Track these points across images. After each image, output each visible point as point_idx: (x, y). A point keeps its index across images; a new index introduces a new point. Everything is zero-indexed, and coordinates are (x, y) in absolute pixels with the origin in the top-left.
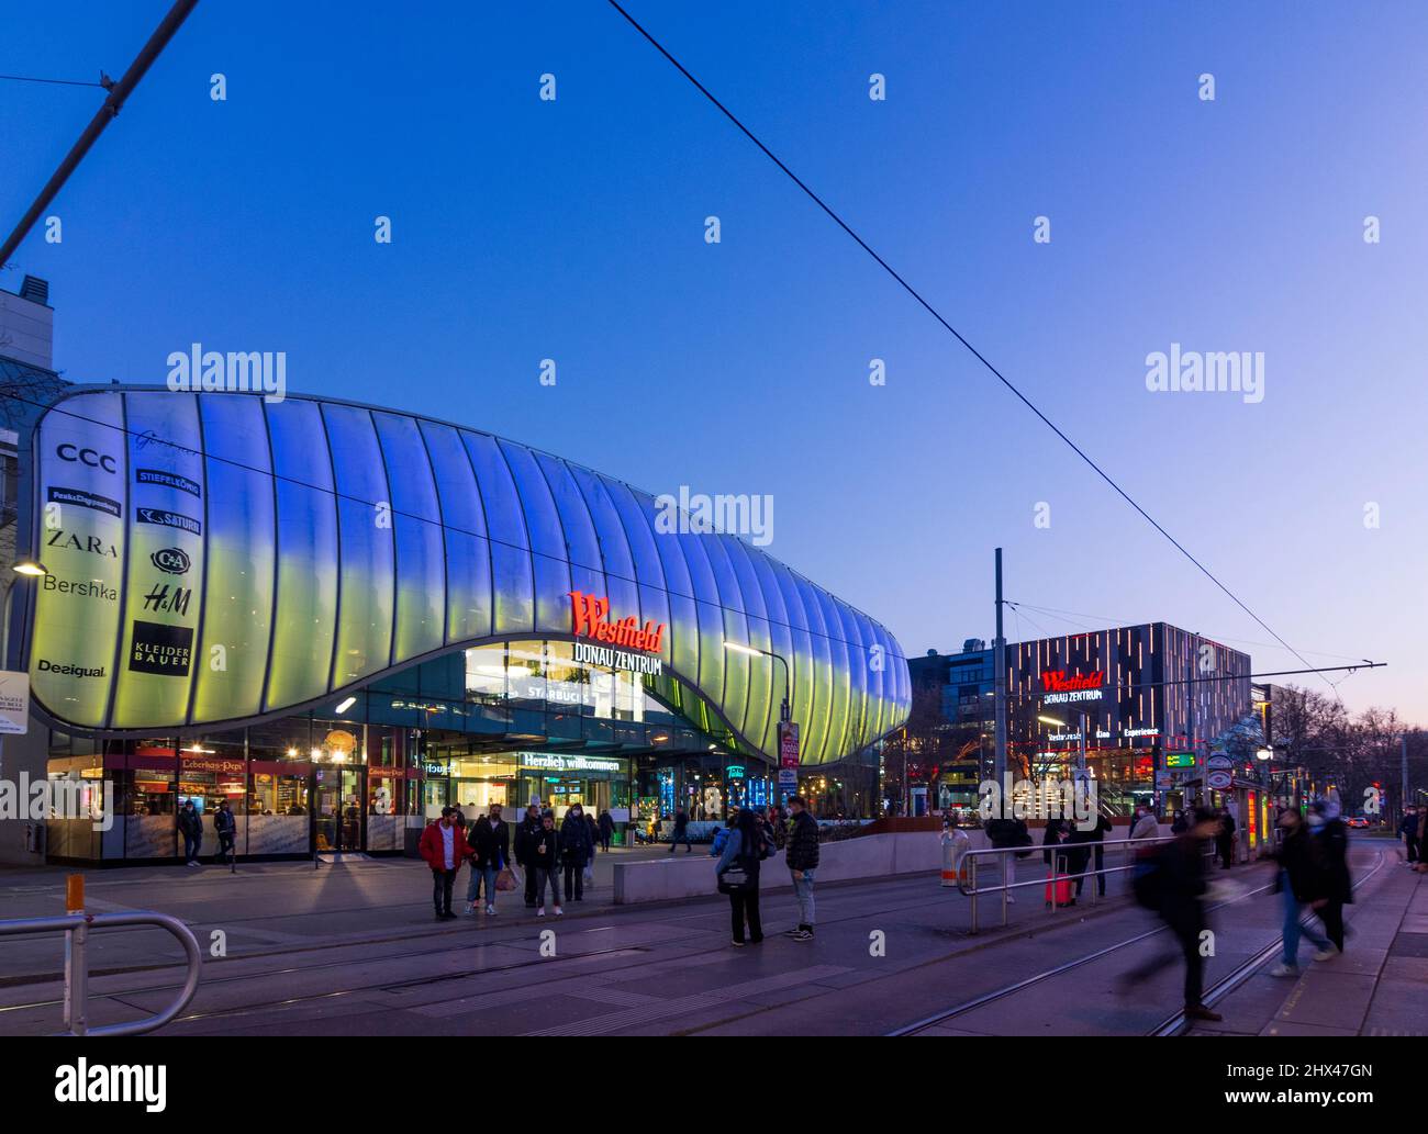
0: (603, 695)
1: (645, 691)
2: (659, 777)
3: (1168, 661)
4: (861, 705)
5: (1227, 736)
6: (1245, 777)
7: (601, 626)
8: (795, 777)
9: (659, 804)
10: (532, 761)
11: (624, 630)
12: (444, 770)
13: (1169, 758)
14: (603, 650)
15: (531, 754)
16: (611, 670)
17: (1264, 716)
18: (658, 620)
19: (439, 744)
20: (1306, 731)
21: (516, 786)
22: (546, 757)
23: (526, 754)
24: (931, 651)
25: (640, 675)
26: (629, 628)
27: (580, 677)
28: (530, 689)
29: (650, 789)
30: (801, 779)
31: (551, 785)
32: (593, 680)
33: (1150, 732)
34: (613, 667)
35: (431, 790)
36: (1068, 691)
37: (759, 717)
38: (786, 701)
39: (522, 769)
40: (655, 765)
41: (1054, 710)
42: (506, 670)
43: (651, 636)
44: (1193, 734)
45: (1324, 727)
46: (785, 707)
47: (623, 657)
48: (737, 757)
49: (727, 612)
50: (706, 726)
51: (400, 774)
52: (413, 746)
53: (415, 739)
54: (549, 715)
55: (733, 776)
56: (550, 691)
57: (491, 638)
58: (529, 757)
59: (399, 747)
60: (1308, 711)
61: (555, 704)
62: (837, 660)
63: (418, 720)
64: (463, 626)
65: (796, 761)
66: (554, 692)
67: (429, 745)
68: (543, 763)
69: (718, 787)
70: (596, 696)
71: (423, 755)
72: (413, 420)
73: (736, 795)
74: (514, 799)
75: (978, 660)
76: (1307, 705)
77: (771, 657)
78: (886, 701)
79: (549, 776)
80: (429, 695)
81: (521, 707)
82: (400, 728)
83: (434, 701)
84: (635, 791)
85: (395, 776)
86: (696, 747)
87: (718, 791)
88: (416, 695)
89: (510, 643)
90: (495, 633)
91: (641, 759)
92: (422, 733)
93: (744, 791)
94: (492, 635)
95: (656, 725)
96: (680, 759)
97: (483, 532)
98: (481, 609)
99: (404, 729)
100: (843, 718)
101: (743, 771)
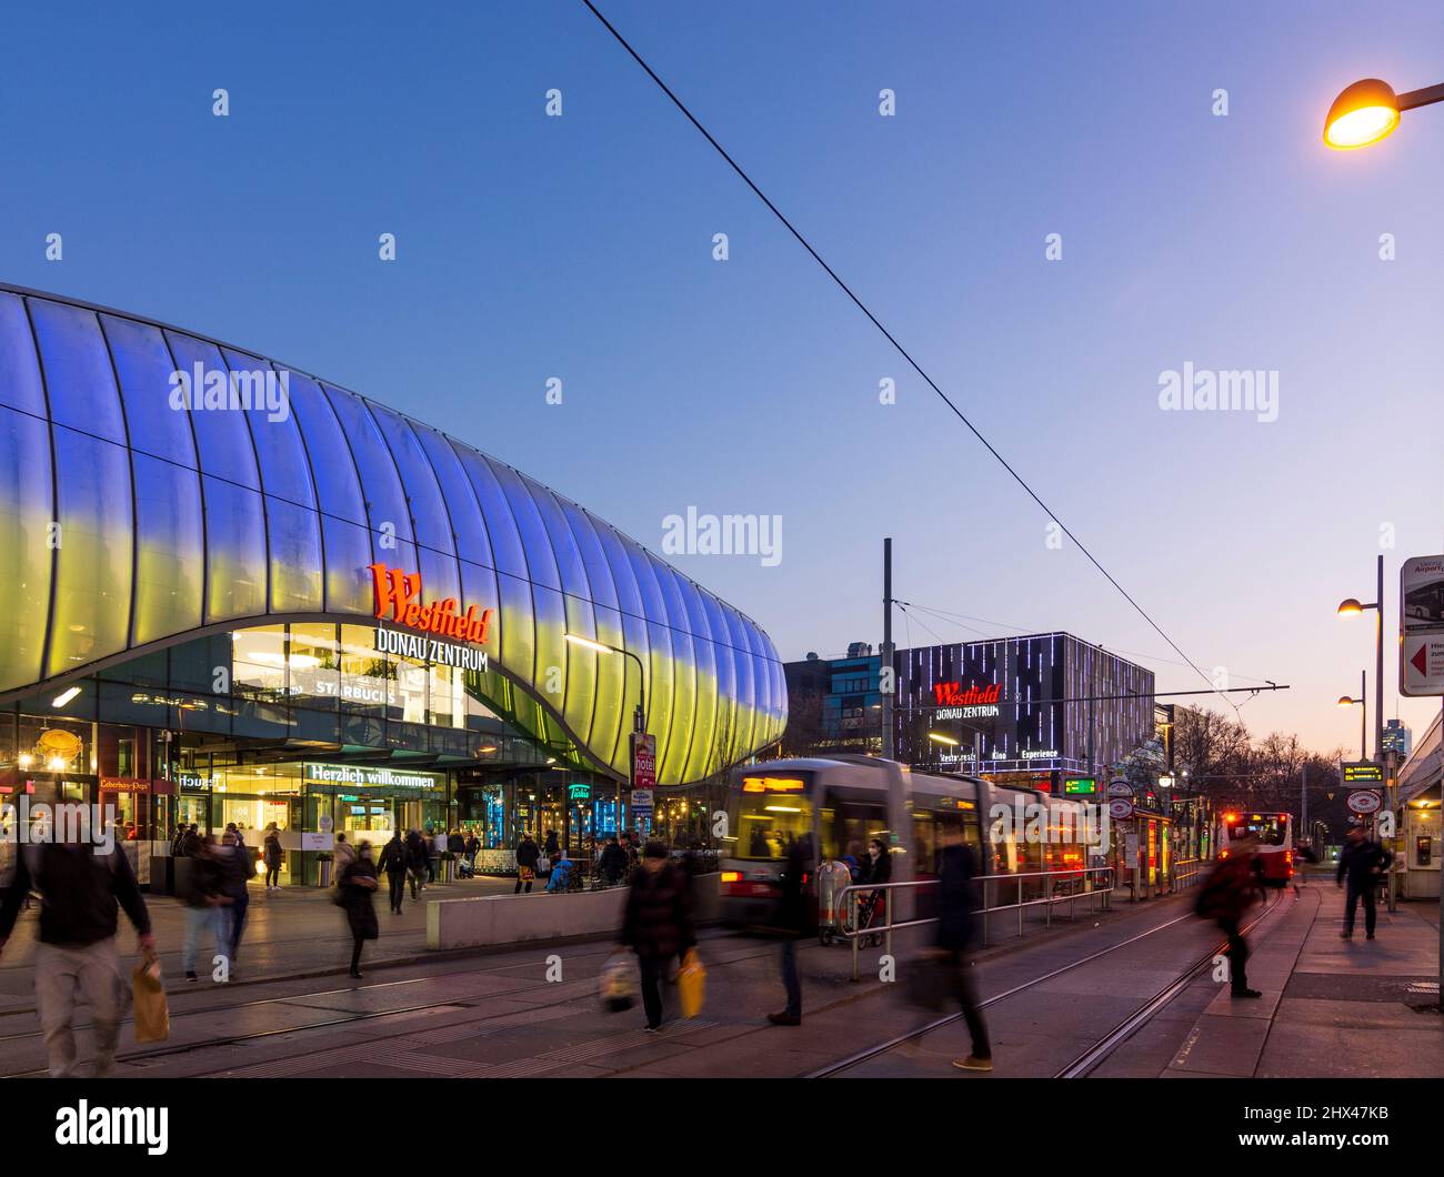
0: (413, 694)
1: (467, 692)
2: (485, 797)
3: (1069, 676)
4: (729, 714)
5: (1128, 760)
6: (1146, 806)
7: (410, 609)
8: (651, 798)
9: (485, 829)
10: (321, 774)
11: (441, 615)
12: (204, 783)
13: (1068, 784)
14: (413, 638)
15: (321, 766)
16: (423, 664)
17: (1166, 740)
18: (481, 602)
19: (197, 751)
20: (1208, 757)
21: (301, 806)
22: (340, 769)
23: (314, 765)
24: (810, 655)
25: (462, 670)
26: (446, 612)
27: (384, 670)
28: (319, 684)
29: (474, 812)
30: (658, 802)
31: (346, 805)
32: (401, 675)
33: (1048, 754)
34: (427, 660)
35: (186, 809)
36: (963, 706)
37: (608, 727)
38: (640, 708)
39: (309, 785)
40: (479, 781)
41: (946, 727)
42: (287, 659)
43: (475, 624)
44: (1093, 758)
45: (1226, 753)
46: (640, 716)
47: (440, 648)
48: (581, 774)
49: (570, 600)
50: (542, 735)
51: (144, 787)
52: (160, 752)
53: (164, 743)
54: (343, 718)
55: (576, 796)
56: (346, 688)
57: (267, 617)
58: (318, 769)
59: (142, 753)
60: (1211, 735)
61: (351, 704)
62: (701, 661)
63: (168, 717)
64: (229, 601)
65: (653, 779)
66: (350, 689)
67: (184, 751)
68: (336, 776)
69: (558, 809)
70: (406, 694)
71: (175, 764)
72: (158, 331)
73: (580, 819)
74: (298, 821)
75: (864, 668)
76: (1210, 729)
77: (622, 654)
78: (759, 712)
79: (343, 793)
80: (184, 687)
81: (306, 706)
82: (143, 729)
83: (190, 694)
84: (455, 813)
85: (137, 790)
86: (532, 760)
87: (557, 814)
88: (165, 686)
89: (292, 625)
90: (271, 612)
91: (462, 774)
92: (173, 736)
93: (590, 814)
94: (268, 613)
95: (482, 733)
96: (511, 775)
97: (253, 482)
98: (253, 581)
99: (149, 730)
100: (708, 729)
101: (588, 790)
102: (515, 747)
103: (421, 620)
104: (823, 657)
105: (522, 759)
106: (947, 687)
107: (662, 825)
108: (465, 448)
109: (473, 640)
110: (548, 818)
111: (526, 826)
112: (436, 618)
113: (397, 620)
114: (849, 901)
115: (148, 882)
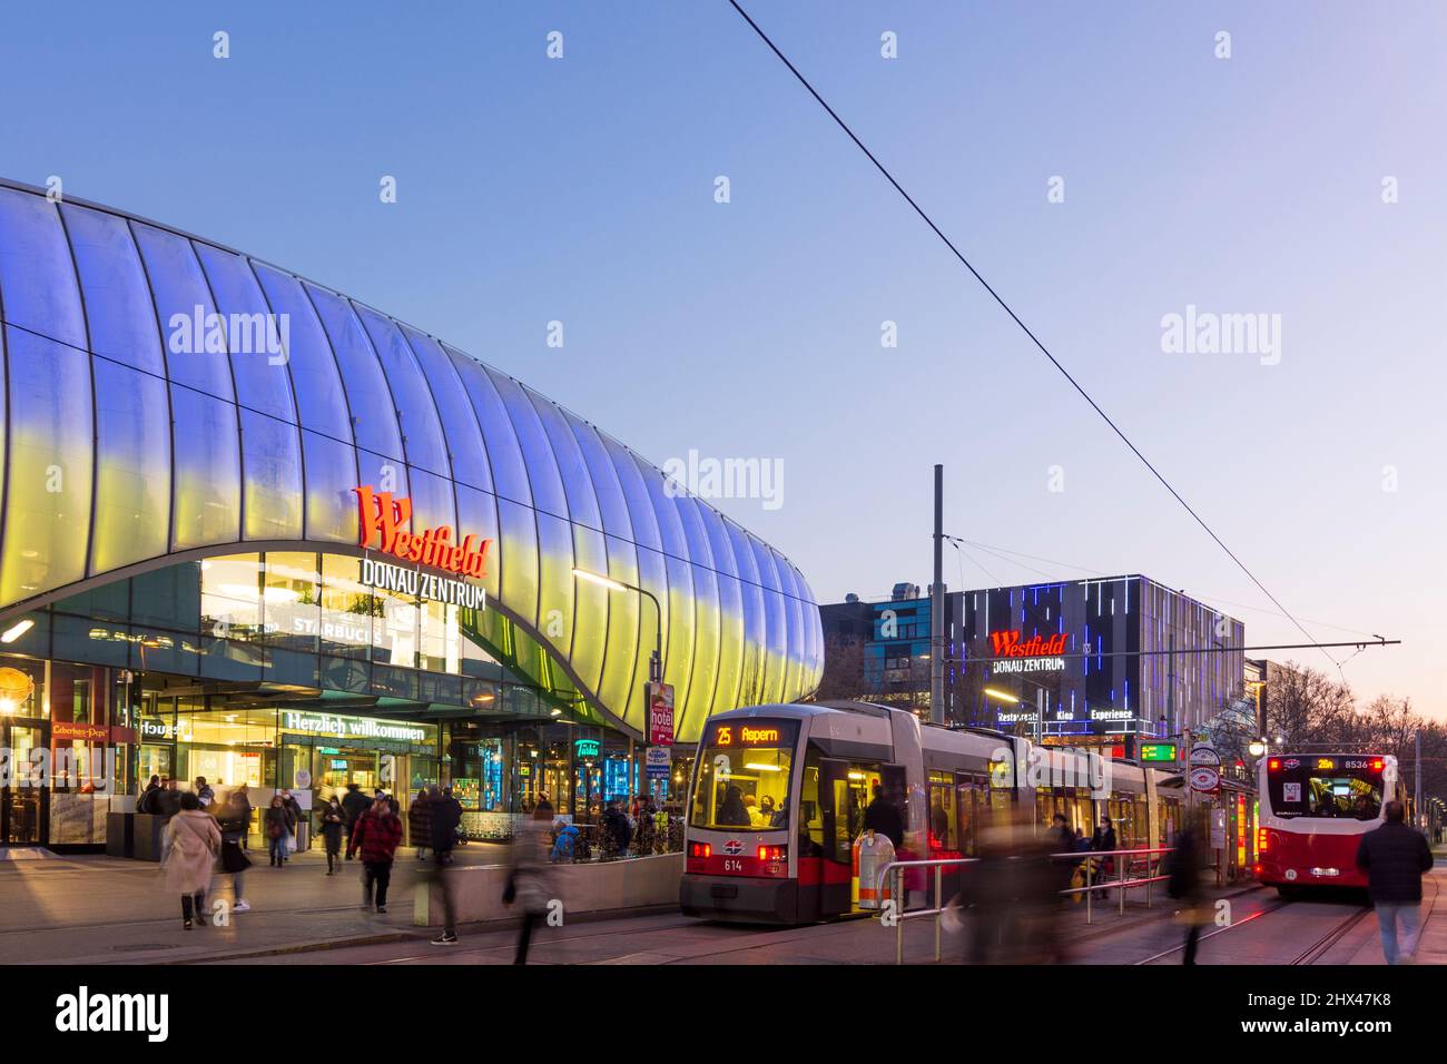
0: (403, 634)
1: (463, 633)
2: (481, 752)
3: (1146, 625)
4: (757, 663)
5: (1214, 723)
6: (1235, 777)
7: (400, 538)
8: (668, 756)
9: (481, 789)
10: (299, 722)
11: (434, 545)
12: (167, 731)
13: (1144, 749)
14: (402, 571)
15: (298, 713)
16: (413, 600)
17: (1258, 701)
18: (479, 530)
19: (161, 694)
20: (1306, 721)
21: (275, 757)
22: (320, 718)
23: (290, 712)
24: (850, 596)
25: (456, 608)
27: (370, 607)
28: (297, 621)
29: (469, 769)
30: (676, 761)
31: (325, 758)
32: (388, 611)
33: (1122, 714)
34: (418, 595)
35: (147, 759)
36: (1024, 657)
37: (620, 674)
38: (657, 654)
39: (284, 734)
40: (475, 734)
41: (1004, 681)
42: (262, 592)
43: (471, 555)
44: (1174, 720)
45: (1328, 717)
46: (656, 662)
47: (432, 583)
48: (590, 729)
49: (578, 529)
50: (546, 683)
51: (101, 734)
52: (119, 695)
53: (123, 685)
54: (323, 660)
55: (584, 753)
56: (327, 626)
57: (240, 544)
58: (294, 717)
59: (100, 696)
60: (1310, 696)
61: (332, 645)
62: (725, 601)
63: (129, 656)
64: (200, 526)
65: (670, 735)
66: (332, 626)
67: (146, 694)
68: (315, 725)
69: (563, 768)
70: (393, 634)
71: (136, 708)
72: (124, 221)
73: (588, 779)
74: (272, 776)
75: (912, 612)
76: (1309, 689)
77: (637, 593)
78: (791, 660)
79: (323, 745)
80: (146, 622)
81: (284, 646)
82: (101, 668)
83: (154, 630)
84: (447, 770)
85: (94, 737)
86: (534, 711)
87: (562, 773)
88: (127, 621)
89: (267, 554)
90: (245, 539)
91: (456, 725)
92: (134, 677)
93: (599, 774)
94: (241, 541)
95: (478, 679)
96: (509, 727)
97: (228, 394)
98: (225, 505)
99: (107, 670)
100: (733, 681)
101: (597, 747)
102: (515, 698)
103: (412, 550)
104: (865, 598)
105: (523, 710)
106: (1005, 636)
107: (680, 788)
108: (463, 357)
109: (470, 574)
110: (551, 778)
111: (527, 786)
112: (429, 548)
113: (385, 551)
114: (893, 879)
115: (104, 841)
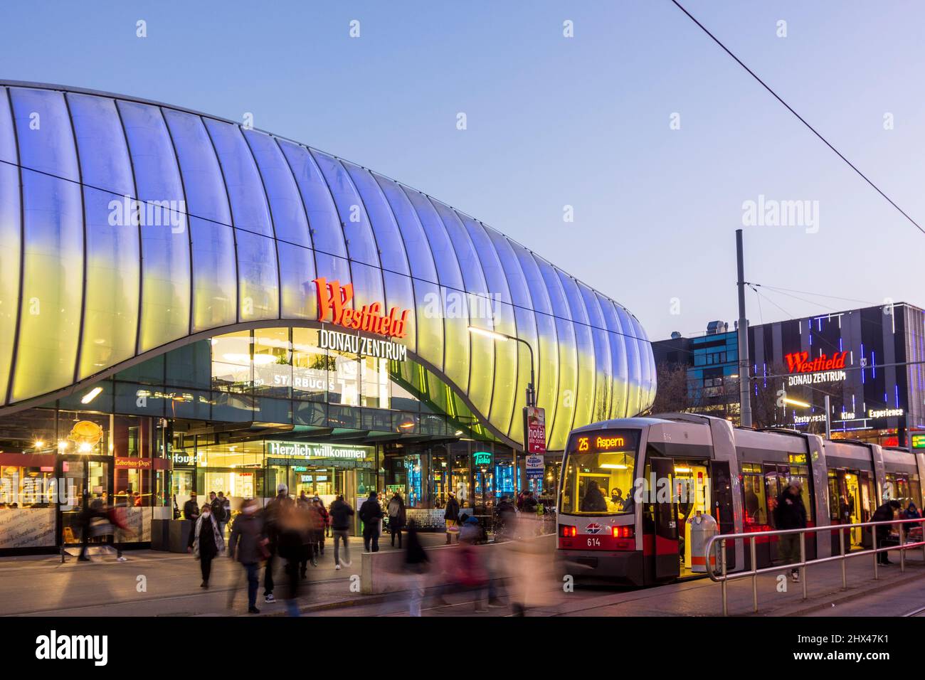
0: (349, 382)
1: (391, 379)
2: (406, 465)
3: (910, 340)
4: (606, 388)
7: (346, 313)
8: (542, 462)
9: (407, 491)
10: (279, 449)
11: (369, 316)
12: (190, 460)
13: (915, 438)
14: (348, 336)
15: (278, 443)
16: (356, 357)
19: (186, 434)
21: (263, 474)
22: (293, 445)
23: (272, 443)
24: (674, 334)
25: (386, 361)
26: (373, 314)
27: (326, 364)
28: (276, 377)
29: (398, 477)
30: (548, 465)
31: (297, 474)
32: (338, 366)
33: (894, 412)
34: (359, 353)
35: (177, 481)
36: (813, 372)
37: (505, 402)
38: (531, 386)
39: (269, 458)
40: (402, 452)
41: (796, 391)
42: (252, 358)
43: (396, 322)
46: (531, 392)
47: (368, 343)
48: (484, 443)
50: (451, 412)
51: (147, 464)
52: (159, 436)
53: (161, 429)
54: (295, 403)
55: (480, 462)
56: (296, 379)
57: (237, 325)
58: (276, 446)
59: (146, 437)
61: (299, 392)
62: (581, 343)
63: (164, 408)
64: (210, 314)
66: (300, 380)
67: (176, 434)
68: (290, 451)
69: (465, 474)
70: (343, 383)
71: (169, 445)
72: (158, 108)
73: (483, 481)
74: (261, 489)
75: (722, 342)
77: (515, 341)
78: (631, 385)
79: (295, 465)
80: (172, 384)
81: (266, 395)
82: (146, 418)
83: (180, 389)
84: (382, 479)
85: (142, 467)
86: (443, 433)
87: (464, 478)
88: (158, 383)
89: (255, 331)
90: (240, 321)
91: (387, 446)
92: (167, 422)
93: (491, 477)
94: (237, 322)
95: (403, 412)
96: (426, 446)
97: (227, 220)
99: (150, 419)
101: (490, 457)
102: (429, 424)
104: (686, 335)
105: (435, 433)
107: (552, 485)
108: (386, 180)
110: (457, 481)
111: (439, 489)
114: (718, 549)
115: (149, 540)
